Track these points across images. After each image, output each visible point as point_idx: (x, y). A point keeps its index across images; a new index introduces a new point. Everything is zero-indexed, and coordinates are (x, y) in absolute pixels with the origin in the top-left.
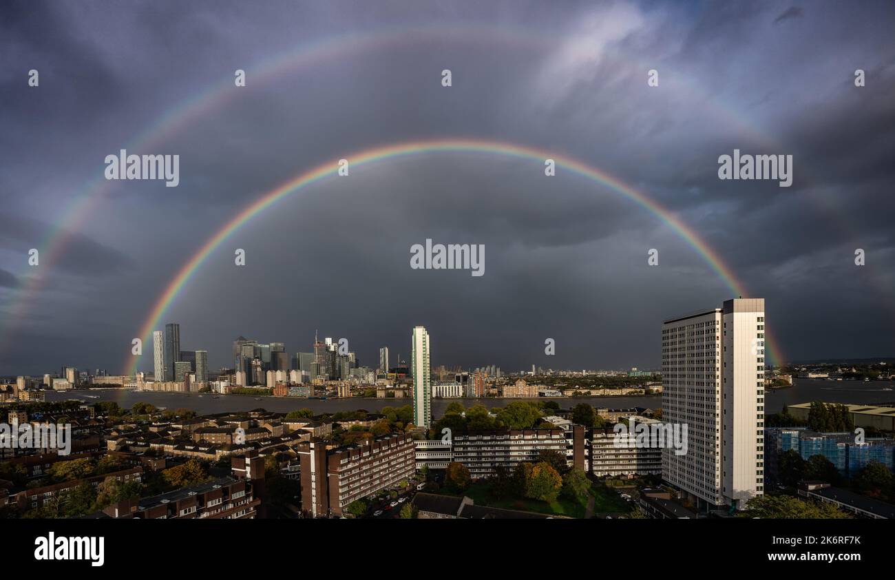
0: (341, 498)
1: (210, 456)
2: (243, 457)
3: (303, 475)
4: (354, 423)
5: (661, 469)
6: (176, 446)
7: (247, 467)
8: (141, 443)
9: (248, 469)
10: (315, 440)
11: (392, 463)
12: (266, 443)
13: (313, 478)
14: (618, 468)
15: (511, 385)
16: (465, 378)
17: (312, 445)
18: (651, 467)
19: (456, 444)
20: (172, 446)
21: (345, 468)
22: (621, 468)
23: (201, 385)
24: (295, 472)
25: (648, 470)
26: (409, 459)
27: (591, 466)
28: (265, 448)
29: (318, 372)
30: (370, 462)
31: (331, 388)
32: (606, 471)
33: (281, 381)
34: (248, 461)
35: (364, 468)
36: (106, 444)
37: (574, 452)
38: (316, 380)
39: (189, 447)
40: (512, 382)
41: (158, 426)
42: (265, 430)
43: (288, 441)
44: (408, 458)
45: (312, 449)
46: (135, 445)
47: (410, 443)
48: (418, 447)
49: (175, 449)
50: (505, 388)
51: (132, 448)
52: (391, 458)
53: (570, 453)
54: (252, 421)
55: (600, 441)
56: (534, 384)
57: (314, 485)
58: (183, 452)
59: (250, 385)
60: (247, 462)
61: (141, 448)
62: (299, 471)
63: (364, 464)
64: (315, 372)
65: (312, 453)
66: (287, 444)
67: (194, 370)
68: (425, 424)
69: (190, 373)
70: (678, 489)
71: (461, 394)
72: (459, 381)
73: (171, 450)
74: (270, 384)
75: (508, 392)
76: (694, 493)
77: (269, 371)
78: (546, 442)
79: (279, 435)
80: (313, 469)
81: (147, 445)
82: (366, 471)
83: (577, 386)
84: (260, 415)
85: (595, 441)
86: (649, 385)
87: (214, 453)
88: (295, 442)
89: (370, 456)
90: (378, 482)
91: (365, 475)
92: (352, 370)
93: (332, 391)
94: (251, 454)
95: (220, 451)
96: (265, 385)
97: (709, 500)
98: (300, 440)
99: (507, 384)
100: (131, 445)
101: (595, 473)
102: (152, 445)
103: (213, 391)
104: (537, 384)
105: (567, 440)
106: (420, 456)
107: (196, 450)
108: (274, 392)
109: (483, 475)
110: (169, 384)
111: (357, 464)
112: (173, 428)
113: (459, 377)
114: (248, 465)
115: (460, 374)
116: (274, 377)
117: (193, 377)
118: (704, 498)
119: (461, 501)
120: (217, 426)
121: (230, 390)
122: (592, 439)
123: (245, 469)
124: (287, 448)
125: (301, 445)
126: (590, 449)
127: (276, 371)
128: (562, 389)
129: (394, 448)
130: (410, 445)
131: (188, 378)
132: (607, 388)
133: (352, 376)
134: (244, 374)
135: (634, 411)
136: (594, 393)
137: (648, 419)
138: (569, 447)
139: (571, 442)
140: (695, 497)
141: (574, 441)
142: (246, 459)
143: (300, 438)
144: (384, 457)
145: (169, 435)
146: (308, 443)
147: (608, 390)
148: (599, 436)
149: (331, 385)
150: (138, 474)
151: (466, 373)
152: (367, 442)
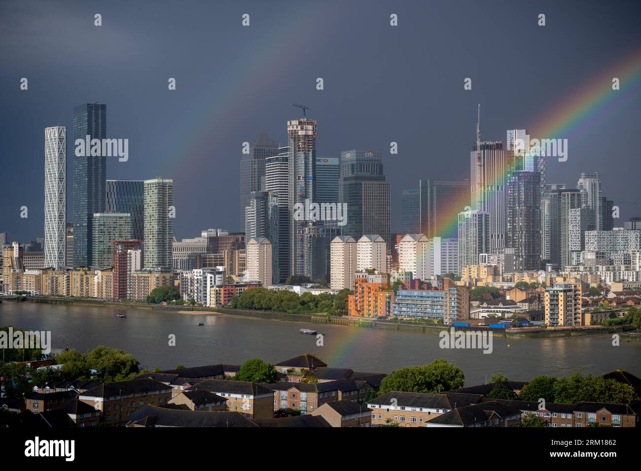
23: (153, 282)
29: (483, 245)
31: (521, 296)
33: (371, 272)
38: (474, 268)
41: (46, 397)
59: (282, 282)
64: (473, 245)
67: (137, 240)
69: (128, 245)
74: (338, 282)
77: (337, 239)
84: (307, 374)
92: (592, 236)
93: (526, 307)
96: (326, 281)
103: (185, 297)
108: (351, 306)
110: (76, 276)
112: (81, 404)
116: (351, 260)
117: (134, 255)
120: (191, 405)
121: (229, 295)
127: (357, 238)
131: (124, 259)
133: (591, 256)
134: (268, 249)
149: (522, 286)
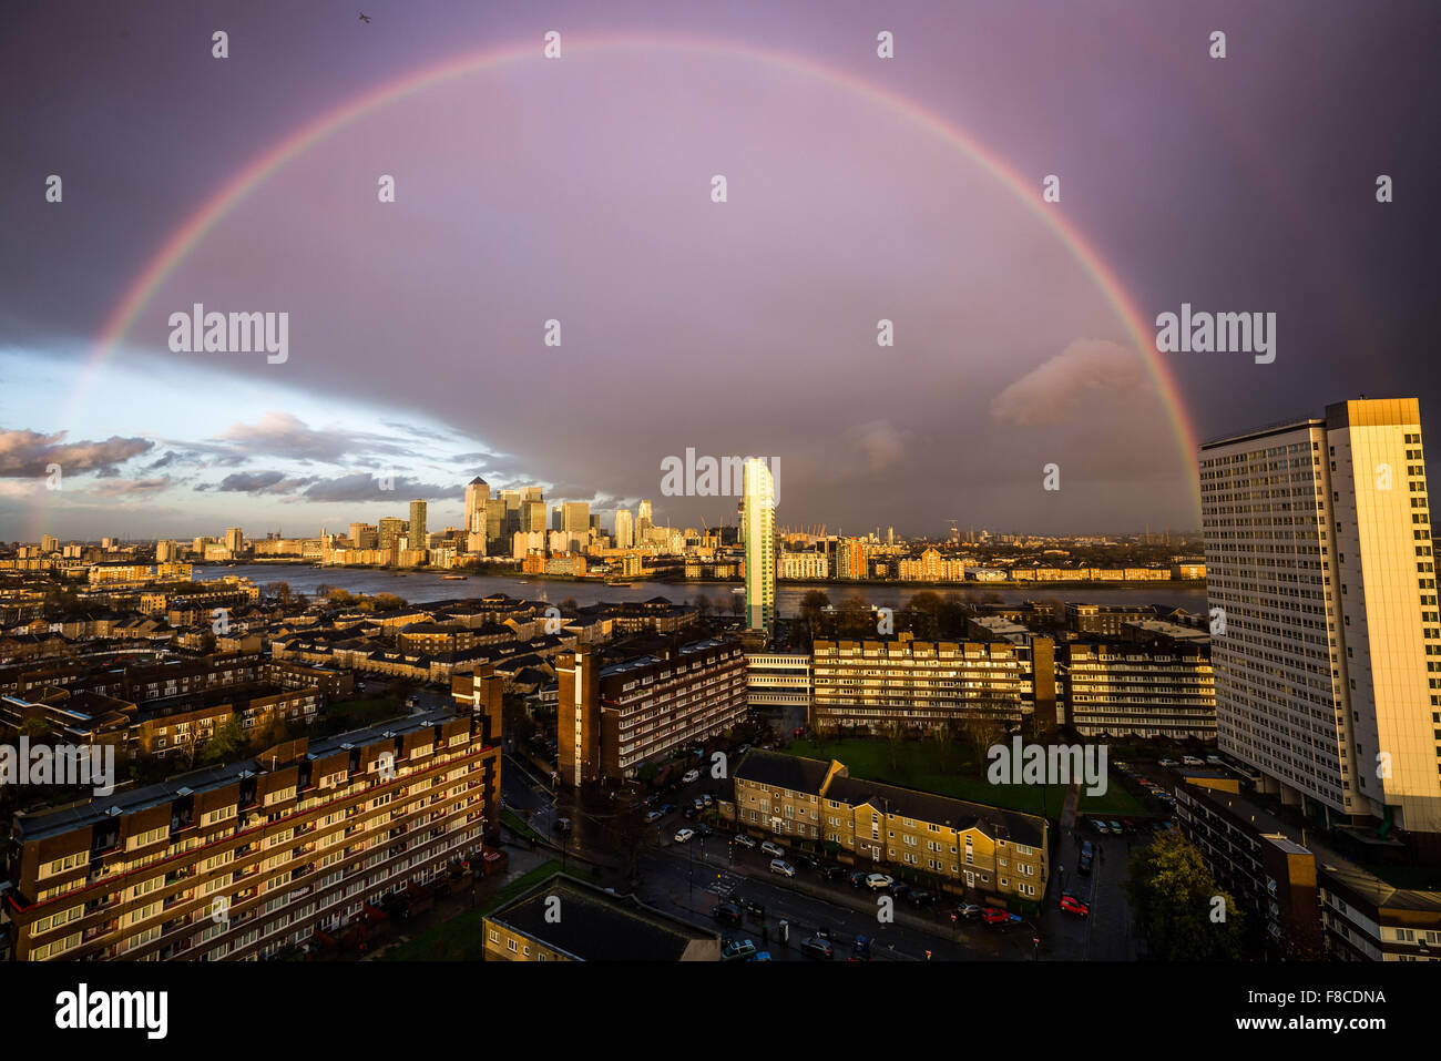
0: (622, 751)
1: (422, 672)
2: (470, 674)
3: (562, 708)
4: (647, 620)
5: (1215, 729)
6: (370, 654)
7: (475, 692)
8: (320, 648)
9: (477, 696)
10: (582, 647)
11: (709, 693)
12: (508, 651)
13: (578, 714)
14: (1124, 721)
15: (915, 559)
16: (833, 546)
17: (579, 658)
18: (1194, 724)
19: (818, 661)
20: (364, 654)
21: (631, 699)
22: (1130, 721)
24: (550, 701)
25: (1189, 728)
26: (737, 687)
27: (1069, 714)
28: (506, 660)
30: (673, 690)
32: (1100, 725)
33: (536, 549)
34: (477, 681)
35: (662, 700)
36: (270, 649)
37: (1034, 686)
39: (390, 656)
40: (916, 554)
41: (348, 621)
42: (508, 629)
43: (542, 648)
44: (735, 684)
45: (578, 664)
46: (311, 650)
47: (738, 657)
48: (753, 665)
49: (369, 658)
50: (903, 565)
51: (306, 655)
52: (709, 682)
53: (1026, 687)
54: (488, 614)
55: (1085, 667)
56: (956, 557)
57: (578, 726)
58: (382, 663)
60: (475, 685)
61: (319, 656)
62: (556, 701)
63: (662, 692)
65: (578, 670)
66: (540, 653)
68: (764, 625)
69: (399, 536)
70: (1257, 773)
71: (825, 574)
72: (823, 551)
73: (363, 660)
75: (908, 569)
76: (1293, 783)
77: (518, 533)
78: (980, 664)
79: (529, 638)
80: (578, 700)
81: (329, 651)
82: (665, 705)
83: (1036, 563)
84: (501, 604)
85: (1076, 667)
86: (1180, 563)
87: (427, 667)
88: (552, 651)
89: (672, 678)
90: (683, 725)
91: (662, 712)
93: (615, 566)
94: (484, 671)
95: (437, 664)
96: (511, 554)
97: (1328, 801)
98: (560, 648)
99: (906, 557)
100: (305, 650)
101: (1079, 729)
102: (335, 650)
104: (961, 557)
105: (1021, 663)
106: (757, 681)
107: (401, 660)
108: (525, 567)
109: (865, 721)
110: (368, 553)
111: (650, 692)
112: (368, 624)
113: (823, 543)
114: (477, 689)
115: (823, 539)
117: (404, 543)
118: (1316, 795)
119: (827, 769)
120: (434, 622)
122: (1069, 662)
123: (472, 695)
124: (540, 661)
125: (561, 657)
126: (1066, 681)
127: (528, 533)
128: (1007, 569)
129: (711, 666)
130: (737, 661)
131: (397, 544)
132: (1095, 567)
134: (480, 537)
135: (1151, 611)
136: (1069, 575)
137: (1181, 629)
138: (1025, 677)
139: (1026, 666)
140: (1296, 793)
141: (1033, 666)
142: (475, 678)
143: (561, 643)
144: (695, 681)
145: (364, 634)
146: (572, 653)
147: (1097, 571)
148: (1083, 657)
150: (312, 698)
151: (833, 538)
152: (667, 654)
